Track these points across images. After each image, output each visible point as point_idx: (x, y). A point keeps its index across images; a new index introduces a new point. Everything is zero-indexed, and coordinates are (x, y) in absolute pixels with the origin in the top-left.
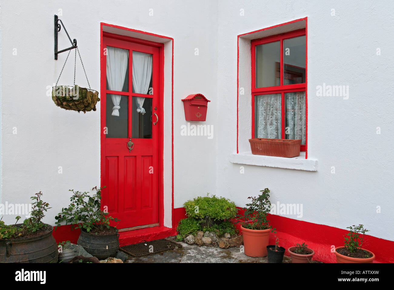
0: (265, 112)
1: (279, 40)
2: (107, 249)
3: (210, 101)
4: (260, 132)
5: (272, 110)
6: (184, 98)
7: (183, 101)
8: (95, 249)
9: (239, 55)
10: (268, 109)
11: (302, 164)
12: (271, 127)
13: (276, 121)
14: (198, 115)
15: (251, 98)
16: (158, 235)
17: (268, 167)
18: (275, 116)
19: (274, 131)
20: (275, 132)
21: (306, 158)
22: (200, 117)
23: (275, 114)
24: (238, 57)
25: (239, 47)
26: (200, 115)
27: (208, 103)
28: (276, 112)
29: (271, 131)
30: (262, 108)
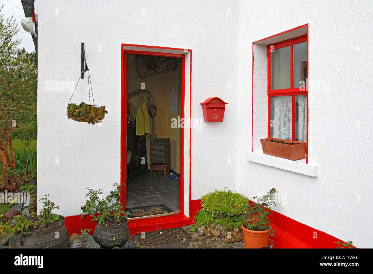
0: (280, 112)
1: (290, 45)
2: (114, 239)
3: (227, 103)
4: (275, 131)
5: (286, 111)
6: (202, 101)
7: (202, 104)
8: (104, 239)
9: (254, 60)
10: (283, 109)
11: (302, 168)
12: (284, 127)
13: (289, 122)
14: (215, 116)
15: (268, 99)
16: (175, 224)
17: (275, 167)
18: (288, 117)
19: (287, 131)
20: (288, 133)
21: (307, 163)
22: (217, 118)
23: (288, 115)
24: (253, 62)
25: (254, 53)
26: (217, 117)
27: (226, 105)
28: (288, 113)
29: (284, 131)
30: (277, 108)
